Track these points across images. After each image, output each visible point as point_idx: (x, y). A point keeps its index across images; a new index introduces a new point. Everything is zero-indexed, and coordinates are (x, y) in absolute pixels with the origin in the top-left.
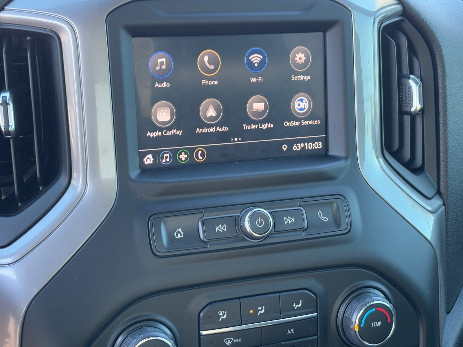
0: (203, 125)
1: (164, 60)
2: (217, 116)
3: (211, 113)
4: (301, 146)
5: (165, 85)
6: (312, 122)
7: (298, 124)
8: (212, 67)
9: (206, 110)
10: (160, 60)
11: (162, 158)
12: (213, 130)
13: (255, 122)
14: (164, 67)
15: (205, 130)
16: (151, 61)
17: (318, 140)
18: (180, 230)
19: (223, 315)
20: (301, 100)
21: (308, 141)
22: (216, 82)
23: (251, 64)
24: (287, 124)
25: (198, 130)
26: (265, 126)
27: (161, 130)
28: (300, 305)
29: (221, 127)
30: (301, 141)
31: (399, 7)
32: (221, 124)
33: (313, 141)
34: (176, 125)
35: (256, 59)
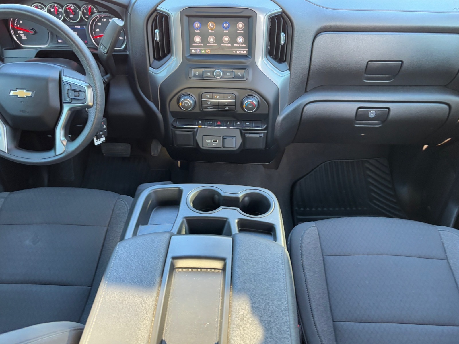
0: (209, 43)
1: (198, 24)
2: (214, 41)
3: (212, 40)
4: (239, 52)
5: (198, 31)
6: (243, 45)
7: (239, 45)
8: (212, 27)
9: (210, 39)
10: (197, 24)
11: (197, 51)
12: (212, 45)
13: (225, 44)
14: (198, 26)
15: (210, 45)
16: (195, 24)
17: (245, 50)
18: (197, 73)
19: (208, 96)
20: (240, 38)
21: (242, 50)
22: (213, 31)
23: (224, 27)
24: (235, 45)
25: (208, 44)
26: (228, 45)
27: (197, 43)
28: (230, 97)
29: (214, 44)
30: (239, 50)
31: (281, 10)
32: (214, 43)
33: (244, 51)
34: (201, 42)
35: (226, 25)
